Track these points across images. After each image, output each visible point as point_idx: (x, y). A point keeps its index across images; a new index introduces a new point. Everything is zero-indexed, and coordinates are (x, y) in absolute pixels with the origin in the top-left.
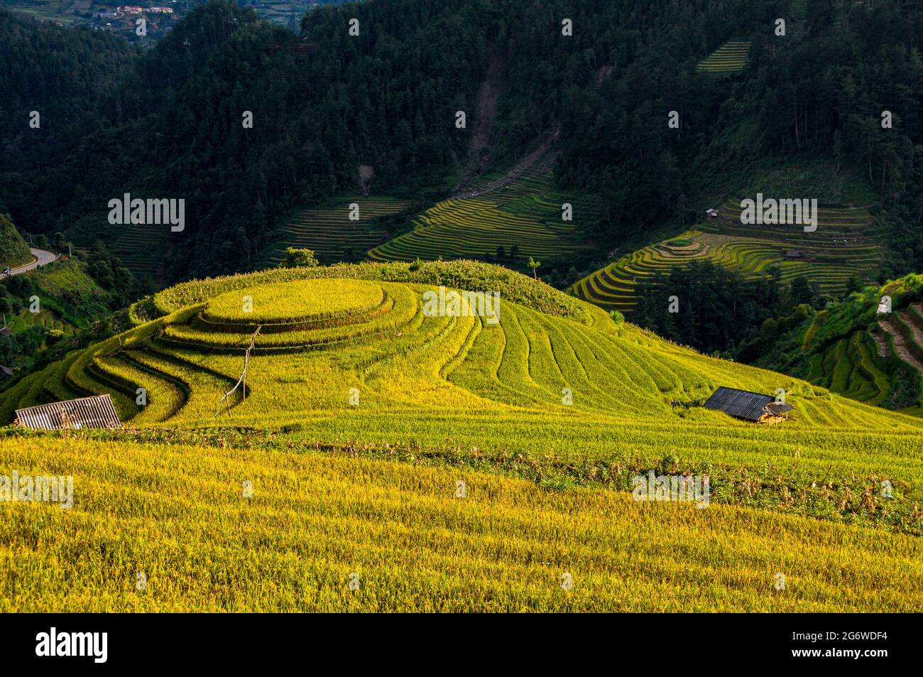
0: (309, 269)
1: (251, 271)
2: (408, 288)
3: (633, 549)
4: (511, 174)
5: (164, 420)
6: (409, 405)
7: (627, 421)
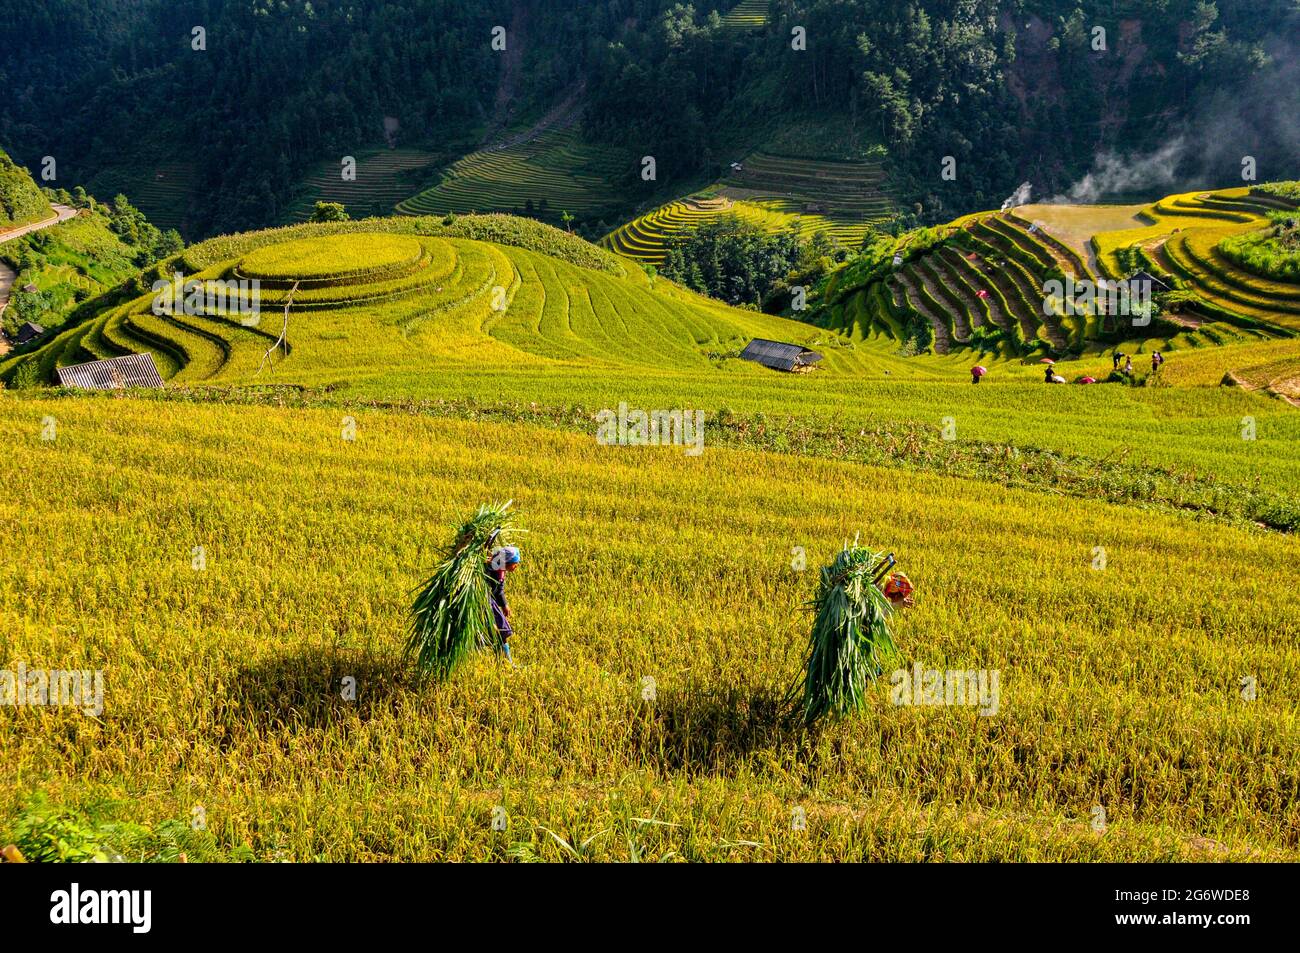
0: (340, 223)
1: (281, 225)
2: (445, 241)
4: (538, 126)
6: (453, 360)
7: (669, 373)
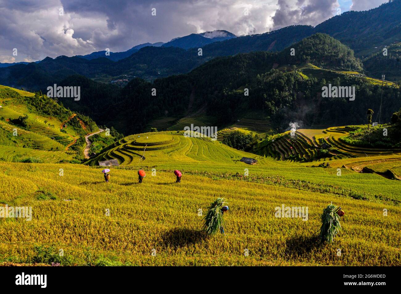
0: (156, 132)
1: (144, 133)
2: (177, 136)
3: (235, 193)
4: (197, 112)
5: (128, 164)
6: (179, 161)
7: (225, 164)
